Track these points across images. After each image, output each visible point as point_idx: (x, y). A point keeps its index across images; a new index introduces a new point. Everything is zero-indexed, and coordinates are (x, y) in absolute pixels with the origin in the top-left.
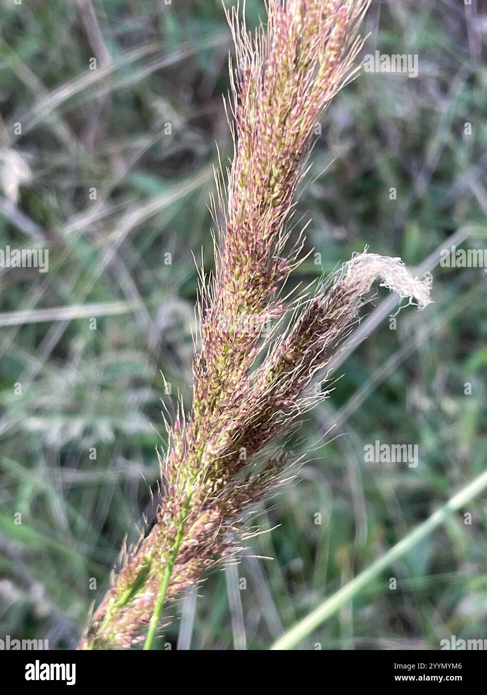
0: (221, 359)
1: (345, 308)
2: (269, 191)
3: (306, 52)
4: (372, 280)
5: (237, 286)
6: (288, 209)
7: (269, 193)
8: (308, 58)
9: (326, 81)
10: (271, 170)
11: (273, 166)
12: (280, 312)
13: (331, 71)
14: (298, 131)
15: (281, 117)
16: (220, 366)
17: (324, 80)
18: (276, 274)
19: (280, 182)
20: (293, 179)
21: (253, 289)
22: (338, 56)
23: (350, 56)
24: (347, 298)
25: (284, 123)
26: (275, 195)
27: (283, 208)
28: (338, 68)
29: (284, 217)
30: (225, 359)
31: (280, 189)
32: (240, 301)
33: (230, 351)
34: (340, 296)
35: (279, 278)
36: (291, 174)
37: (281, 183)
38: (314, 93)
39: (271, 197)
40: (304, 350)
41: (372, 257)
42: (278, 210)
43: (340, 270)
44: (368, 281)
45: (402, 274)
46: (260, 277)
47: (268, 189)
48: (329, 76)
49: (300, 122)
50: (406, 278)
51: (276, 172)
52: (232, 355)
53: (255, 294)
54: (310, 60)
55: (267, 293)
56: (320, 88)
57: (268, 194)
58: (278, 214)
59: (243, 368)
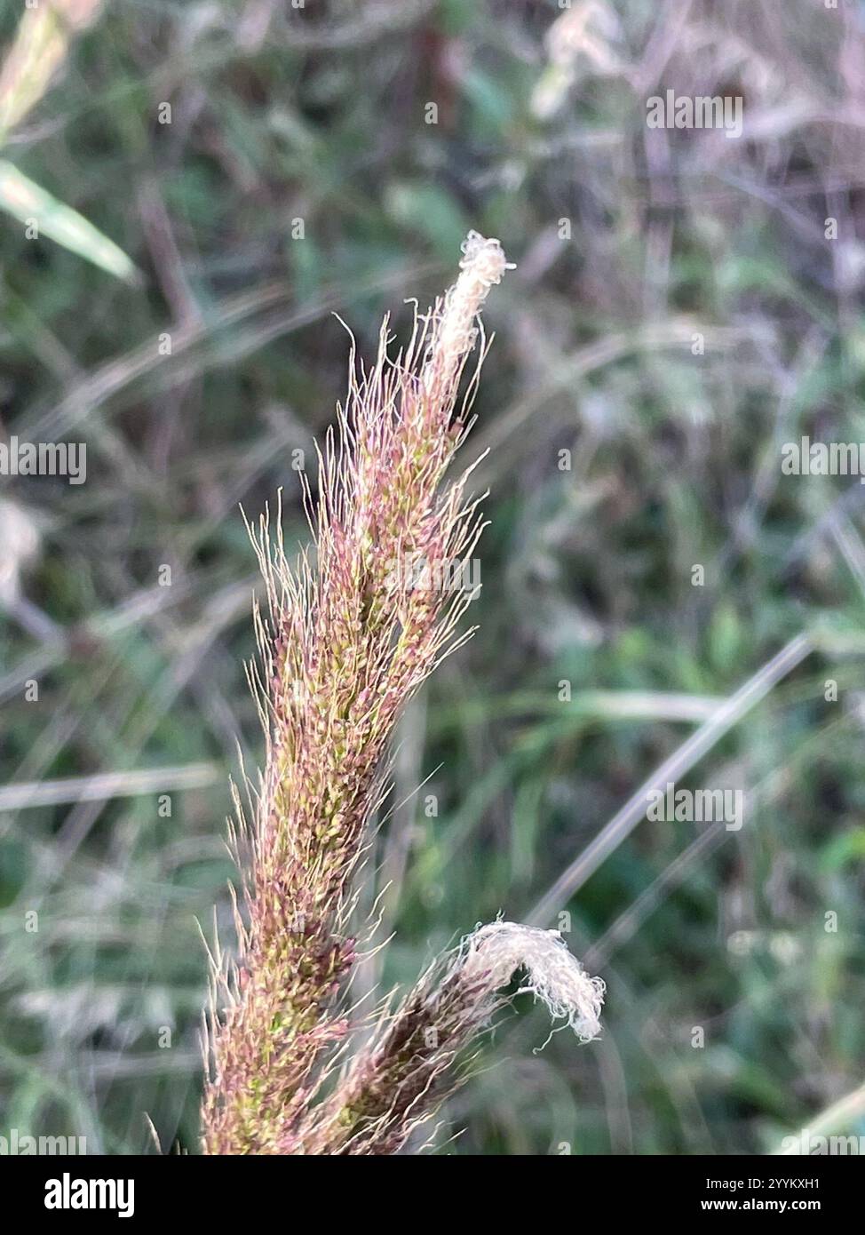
0: (246, 1100)
1: (467, 1013)
2: (324, 823)
3: (380, 601)
4: (512, 968)
5: (271, 981)
6: (357, 855)
7: (325, 827)
8: (383, 613)
9: (413, 653)
10: (326, 790)
11: (330, 784)
12: (343, 1032)
13: (421, 637)
14: (367, 731)
15: (342, 703)
16: (246, 1113)
17: (409, 651)
18: (338, 964)
19: (341, 810)
20: (363, 805)
21: (302, 983)
22: (431, 612)
23: (450, 617)
24: (470, 996)
25: (346, 717)
26: (333, 832)
27: (349, 851)
28: (431, 634)
29: (350, 868)
30: (255, 1100)
31: (341, 822)
32: (277, 1007)
33: (263, 1089)
34: (457, 994)
35: (342, 970)
36: (360, 798)
37: (344, 814)
38: (393, 672)
39: (327, 835)
40: (399, 1081)
41: (512, 929)
42: (339, 855)
43: (457, 948)
44: (505, 968)
45: (561, 963)
46: (313, 964)
47: (322, 821)
48: (419, 644)
49: (372, 717)
50: (568, 971)
51: (334, 794)
52: (266, 1094)
53: (305, 991)
54: (387, 616)
55: (324, 993)
56: (403, 663)
57: (322, 828)
58: (340, 860)
59: (282, 1121)
